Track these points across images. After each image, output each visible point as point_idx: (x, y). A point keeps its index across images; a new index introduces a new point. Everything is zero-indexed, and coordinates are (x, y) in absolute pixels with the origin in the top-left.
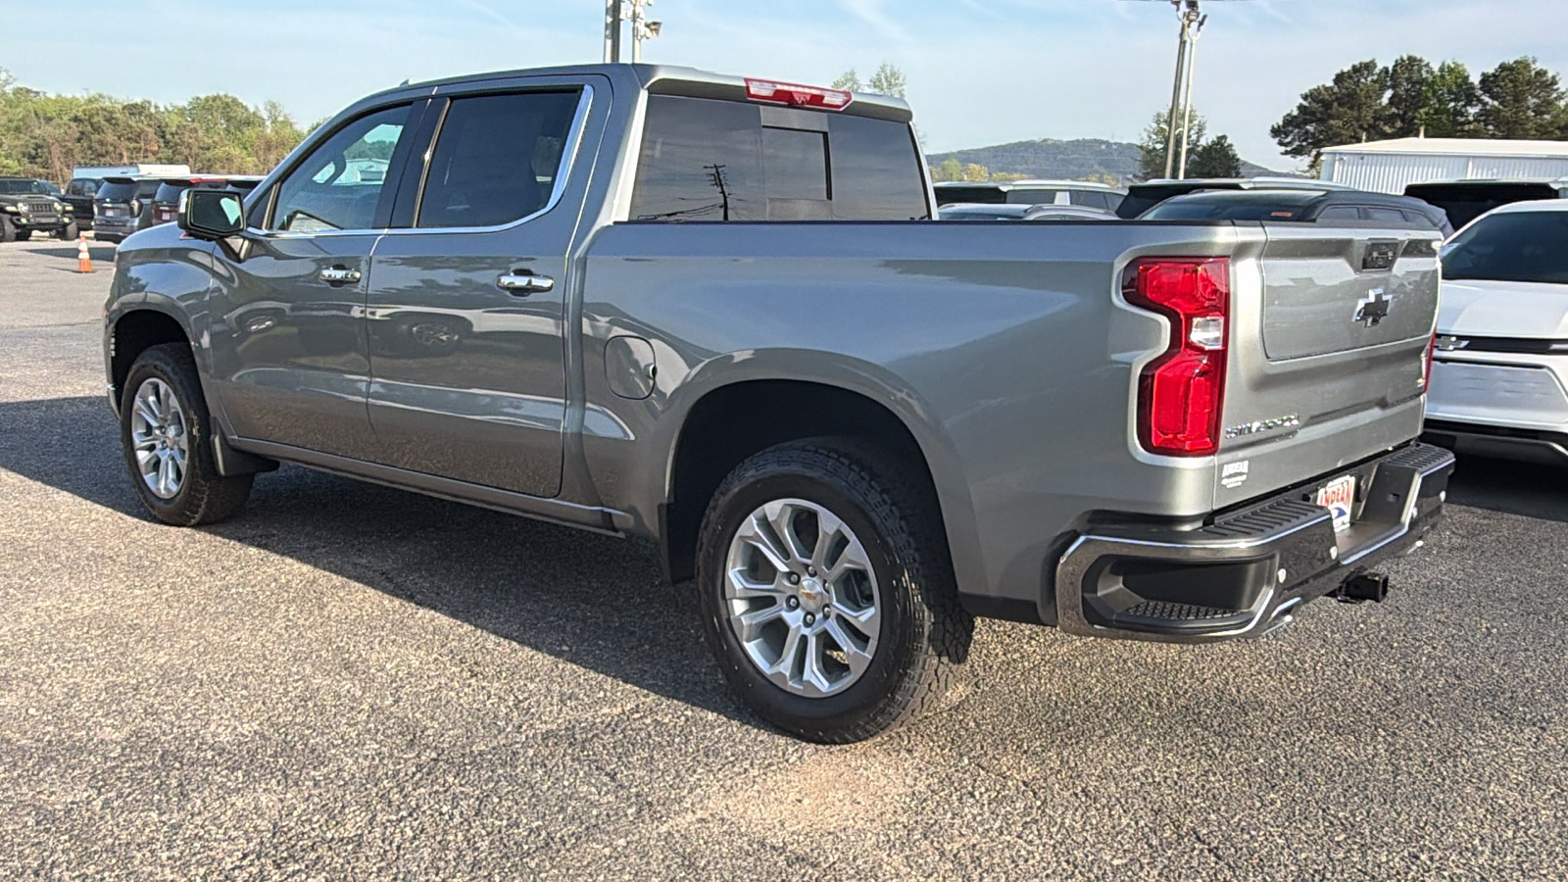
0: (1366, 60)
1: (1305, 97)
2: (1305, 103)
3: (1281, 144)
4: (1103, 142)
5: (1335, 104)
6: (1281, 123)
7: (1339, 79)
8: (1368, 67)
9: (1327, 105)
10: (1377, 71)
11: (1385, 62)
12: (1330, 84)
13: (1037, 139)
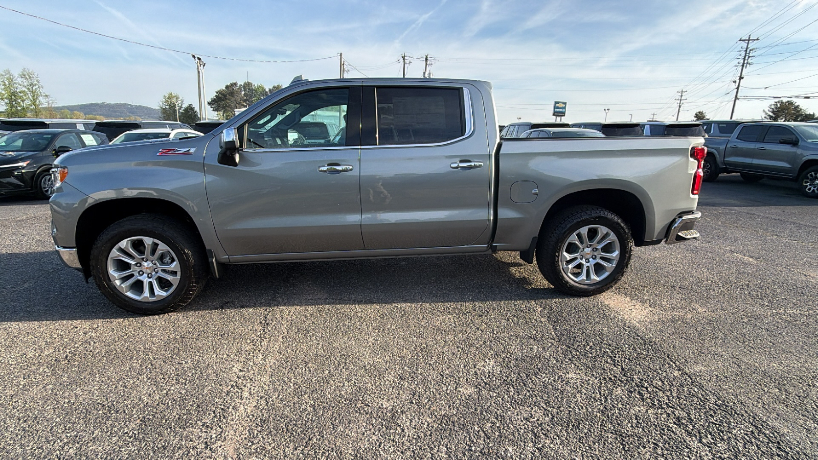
0: (234, 82)
1: (217, 93)
2: (217, 95)
3: (212, 107)
4: (130, 105)
5: (228, 95)
6: (210, 101)
7: (227, 87)
8: (235, 84)
9: (225, 96)
10: (238, 85)
11: (241, 82)
12: (224, 89)
13: (99, 102)
